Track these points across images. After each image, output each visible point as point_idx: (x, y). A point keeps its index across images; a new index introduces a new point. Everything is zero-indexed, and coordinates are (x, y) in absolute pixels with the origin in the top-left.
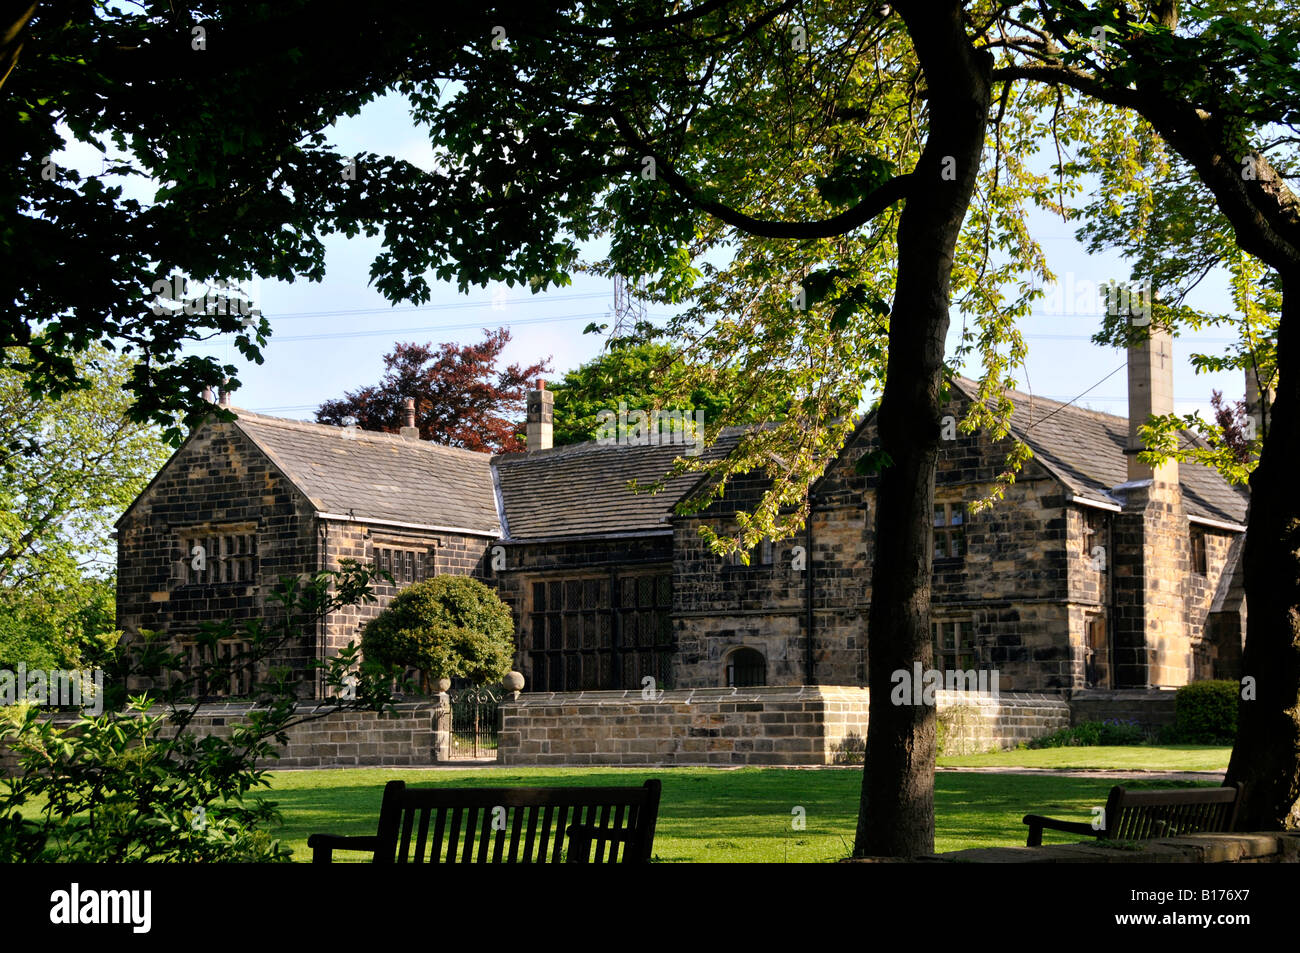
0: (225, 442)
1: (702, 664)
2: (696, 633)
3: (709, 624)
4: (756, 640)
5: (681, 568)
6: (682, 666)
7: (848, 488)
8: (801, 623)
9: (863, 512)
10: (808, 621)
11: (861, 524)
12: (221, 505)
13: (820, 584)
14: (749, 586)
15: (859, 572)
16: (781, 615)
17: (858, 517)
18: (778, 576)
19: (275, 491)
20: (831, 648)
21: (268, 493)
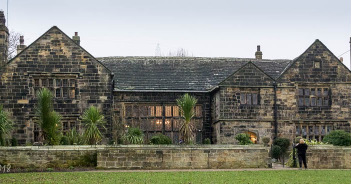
0: (59, 41)
1: (232, 137)
2: (230, 126)
3: (235, 124)
4: (254, 129)
5: (223, 104)
6: (225, 137)
7: (289, 81)
8: (272, 124)
9: (295, 89)
10: (275, 124)
11: (294, 93)
12: (57, 67)
13: (279, 112)
14: (251, 111)
15: (293, 109)
16: (264, 121)
17: (293, 91)
18: (263, 108)
19: (87, 63)
20: (283, 133)
21: (83, 64)
